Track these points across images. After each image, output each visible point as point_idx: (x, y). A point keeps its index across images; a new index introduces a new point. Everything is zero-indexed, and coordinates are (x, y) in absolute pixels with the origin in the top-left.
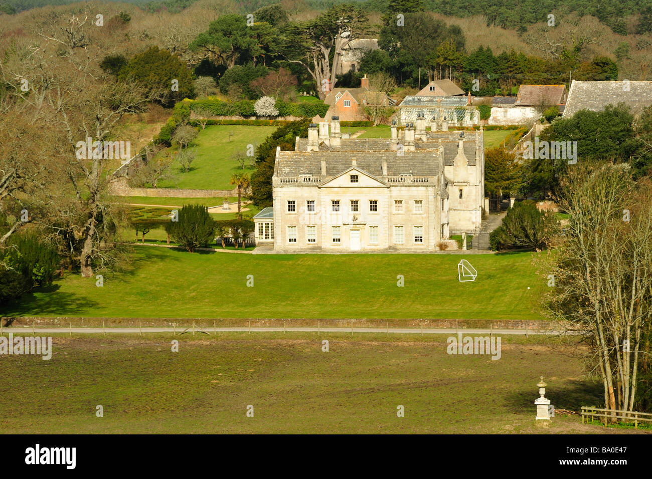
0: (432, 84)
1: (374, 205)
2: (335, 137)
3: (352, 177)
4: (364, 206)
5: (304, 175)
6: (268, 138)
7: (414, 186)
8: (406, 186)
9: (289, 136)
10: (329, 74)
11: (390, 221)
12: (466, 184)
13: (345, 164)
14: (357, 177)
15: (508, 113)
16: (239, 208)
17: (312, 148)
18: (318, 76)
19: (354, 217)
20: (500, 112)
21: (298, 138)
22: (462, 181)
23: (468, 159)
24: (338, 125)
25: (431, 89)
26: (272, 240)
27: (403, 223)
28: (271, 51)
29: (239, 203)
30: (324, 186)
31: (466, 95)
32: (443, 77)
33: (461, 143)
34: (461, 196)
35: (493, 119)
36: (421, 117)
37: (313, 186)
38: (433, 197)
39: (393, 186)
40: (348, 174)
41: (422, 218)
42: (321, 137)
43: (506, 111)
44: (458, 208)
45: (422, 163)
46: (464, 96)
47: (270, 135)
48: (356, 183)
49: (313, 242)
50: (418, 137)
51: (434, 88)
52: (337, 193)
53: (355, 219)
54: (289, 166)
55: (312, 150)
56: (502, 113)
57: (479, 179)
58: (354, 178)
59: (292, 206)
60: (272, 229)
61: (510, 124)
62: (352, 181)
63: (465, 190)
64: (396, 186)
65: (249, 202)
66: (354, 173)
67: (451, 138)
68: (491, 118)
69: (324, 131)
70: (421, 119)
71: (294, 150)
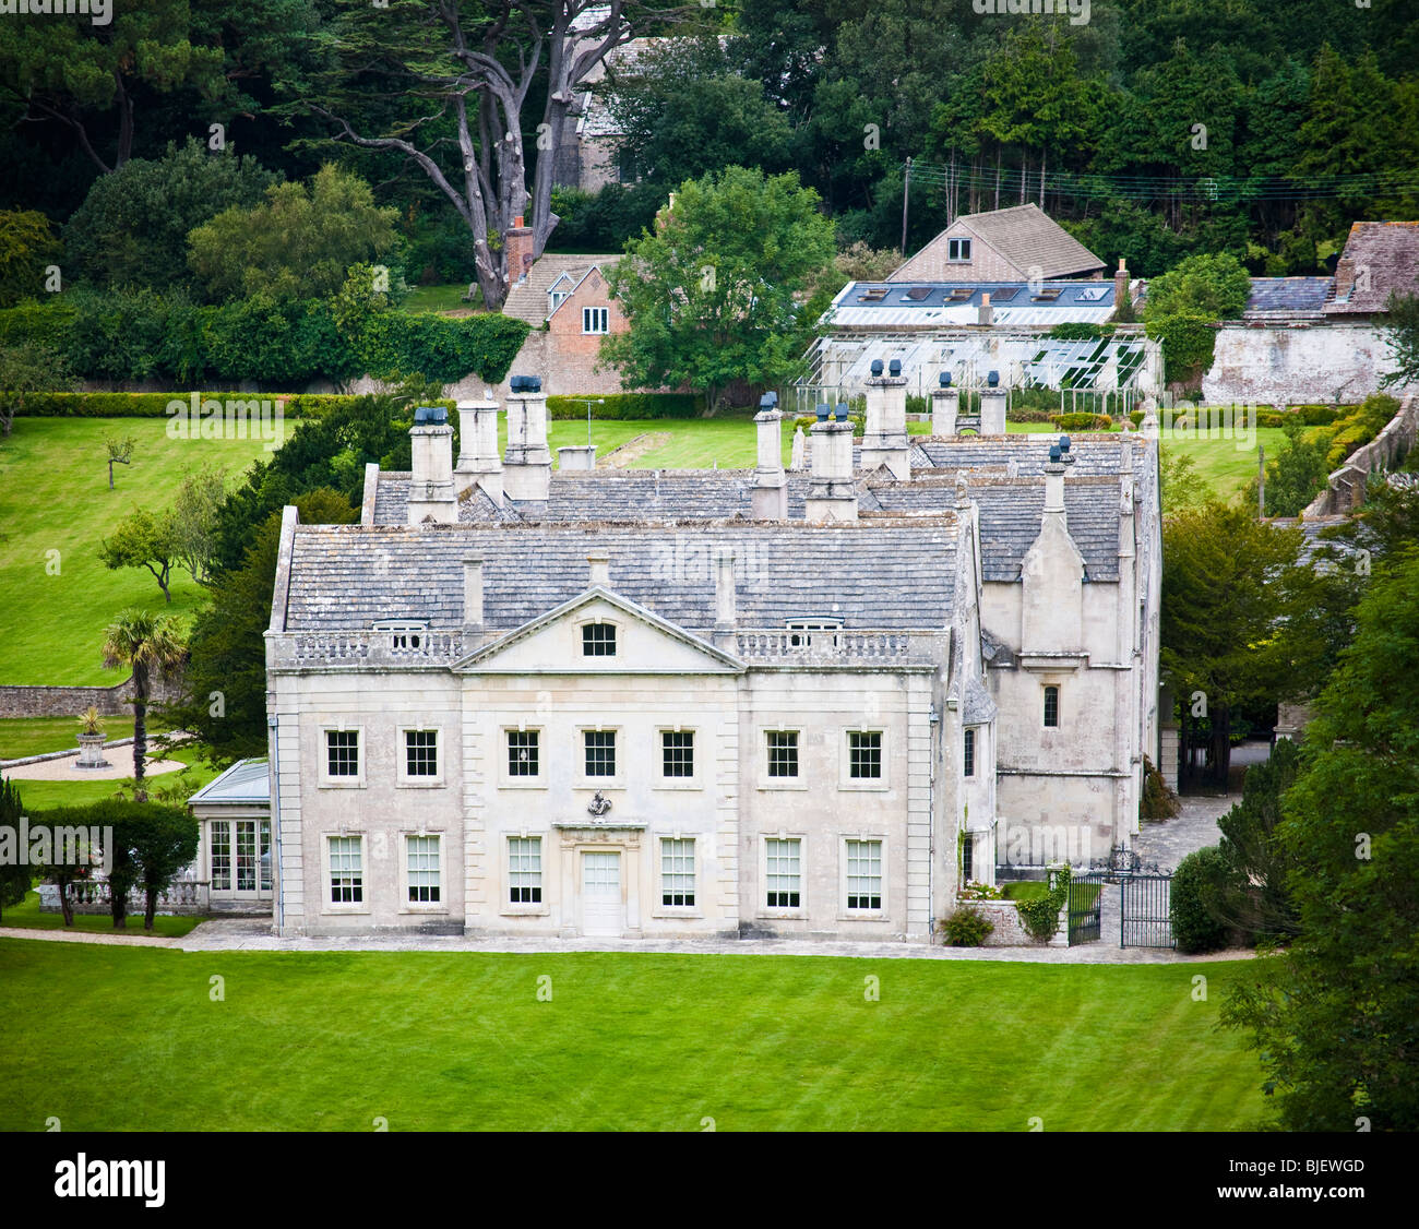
0: (960, 228)
1: (678, 752)
2: (524, 464)
3: (588, 631)
4: (639, 754)
5: (392, 625)
6: (259, 466)
7: (850, 671)
8: (814, 671)
9: (344, 459)
10: (522, 195)
11: (744, 816)
12: (1073, 663)
13: (564, 576)
14: (610, 630)
15: (1293, 352)
16: (139, 760)
17: (428, 509)
18: (477, 205)
19: (598, 799)
20: (1255, 349)
21: (372, 470)
22: (1057, 650)
23: (1086, 554)
24: (539, 412)
25: (954, 253)
26: (266, 894)
27: (799, 827)
28: (279, 98)
29: (140, 742)
30: (474, 670)
31: (1110, 272)
32: (1010, 199)
33: (1055, 489)
34: (1051, 718)
35: (1222, 380)
36: (886, 373)
37: (429, 671)
38: (926, 719)
39: (759, 670)
40: (573, 619)
41: (882, 805)
42: (462, 466)
43: (1282, 344)
44: (1040, 766)
45: (884, 574)
46: (1099, 278)
47: (267, 459)
48: (605, 658)
49: (430, 905)
50: (870, 460)
51: (967, 245)
52: (530, 698)
53: (601, 807)
54: (332, 585)
55: (427, 519)
56: (1265, 354)
57: (1130, 643)
58: (599, 639)
59: (343, 751)
60: (264, 850)
61: (1300, 398)
62: (588, 651)
63: (1072, 692)
64: (771, 671)
65: (176, 736)
66: (598, 615)
67: (1014, 467)
68: (1215, 373)
69: (480, 439)
70: (885, 385)
71: (357, 519)
